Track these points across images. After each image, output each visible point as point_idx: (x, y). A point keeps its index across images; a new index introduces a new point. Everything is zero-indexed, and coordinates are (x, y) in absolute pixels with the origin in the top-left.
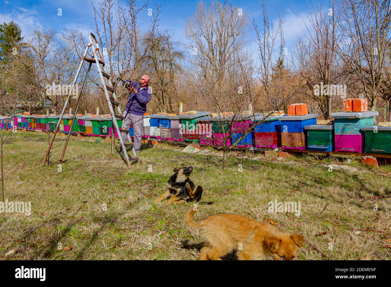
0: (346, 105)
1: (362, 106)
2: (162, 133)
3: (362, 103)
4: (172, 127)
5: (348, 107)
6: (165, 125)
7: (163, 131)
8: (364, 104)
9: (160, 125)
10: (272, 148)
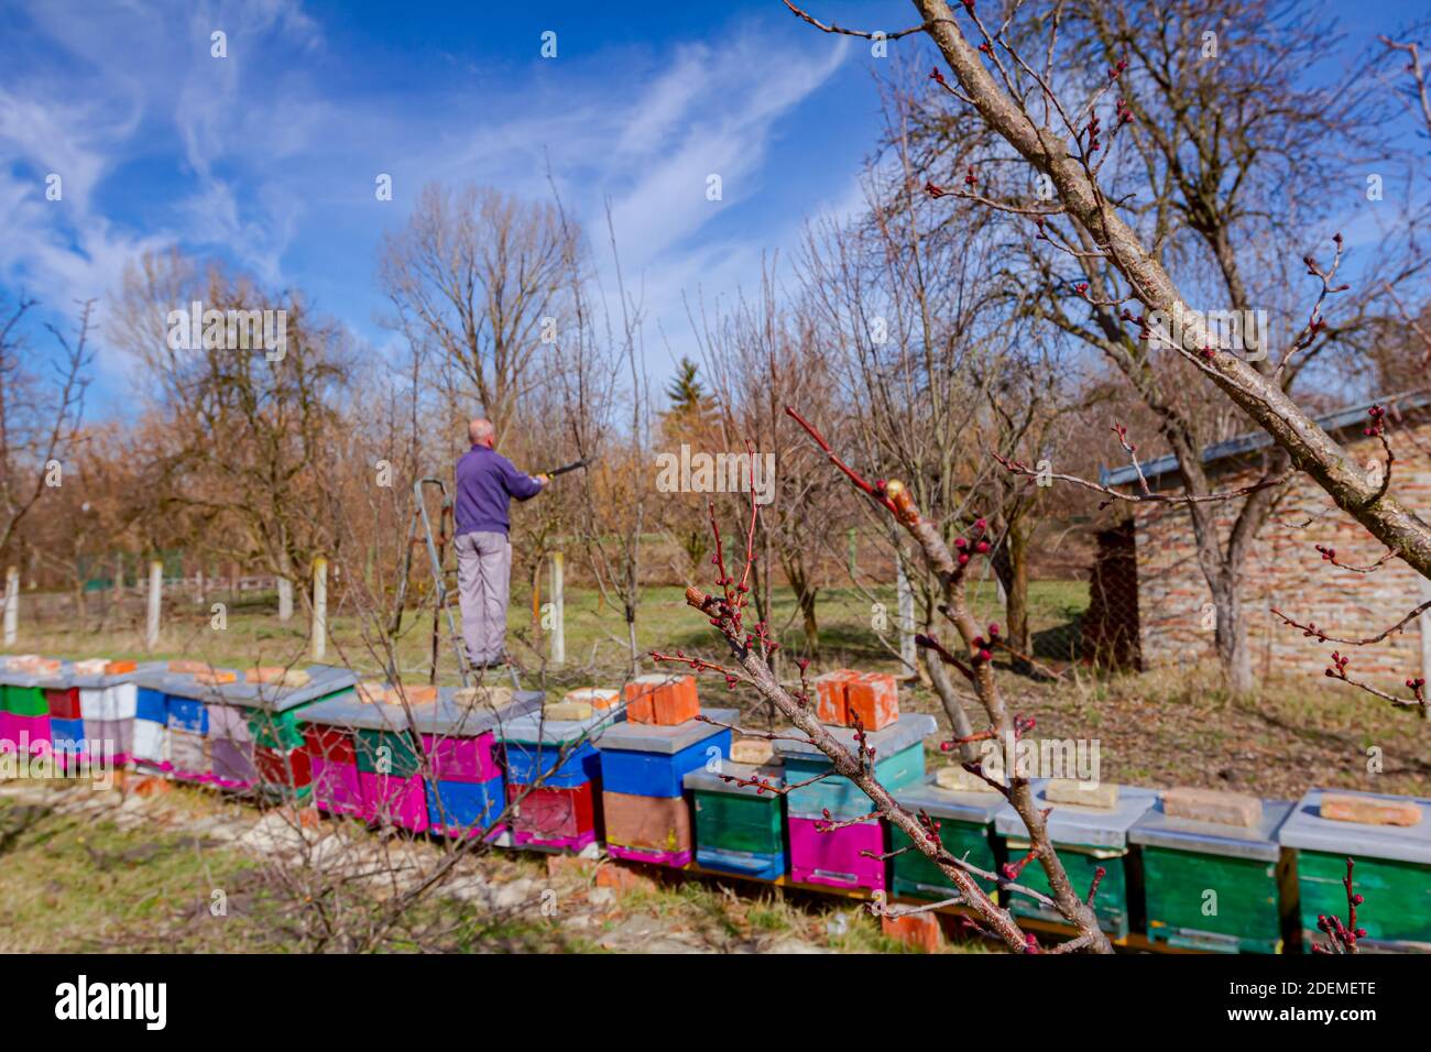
0: (823, 700)
1: (878, 708)
2: (180, 752)
3: (878, 699)
4: (215, 730)
5: (831, 707)
6: (188, 720)
7: (181, 743)
8: (884, 698)
9: (172, 720)
10: (573, 847)
